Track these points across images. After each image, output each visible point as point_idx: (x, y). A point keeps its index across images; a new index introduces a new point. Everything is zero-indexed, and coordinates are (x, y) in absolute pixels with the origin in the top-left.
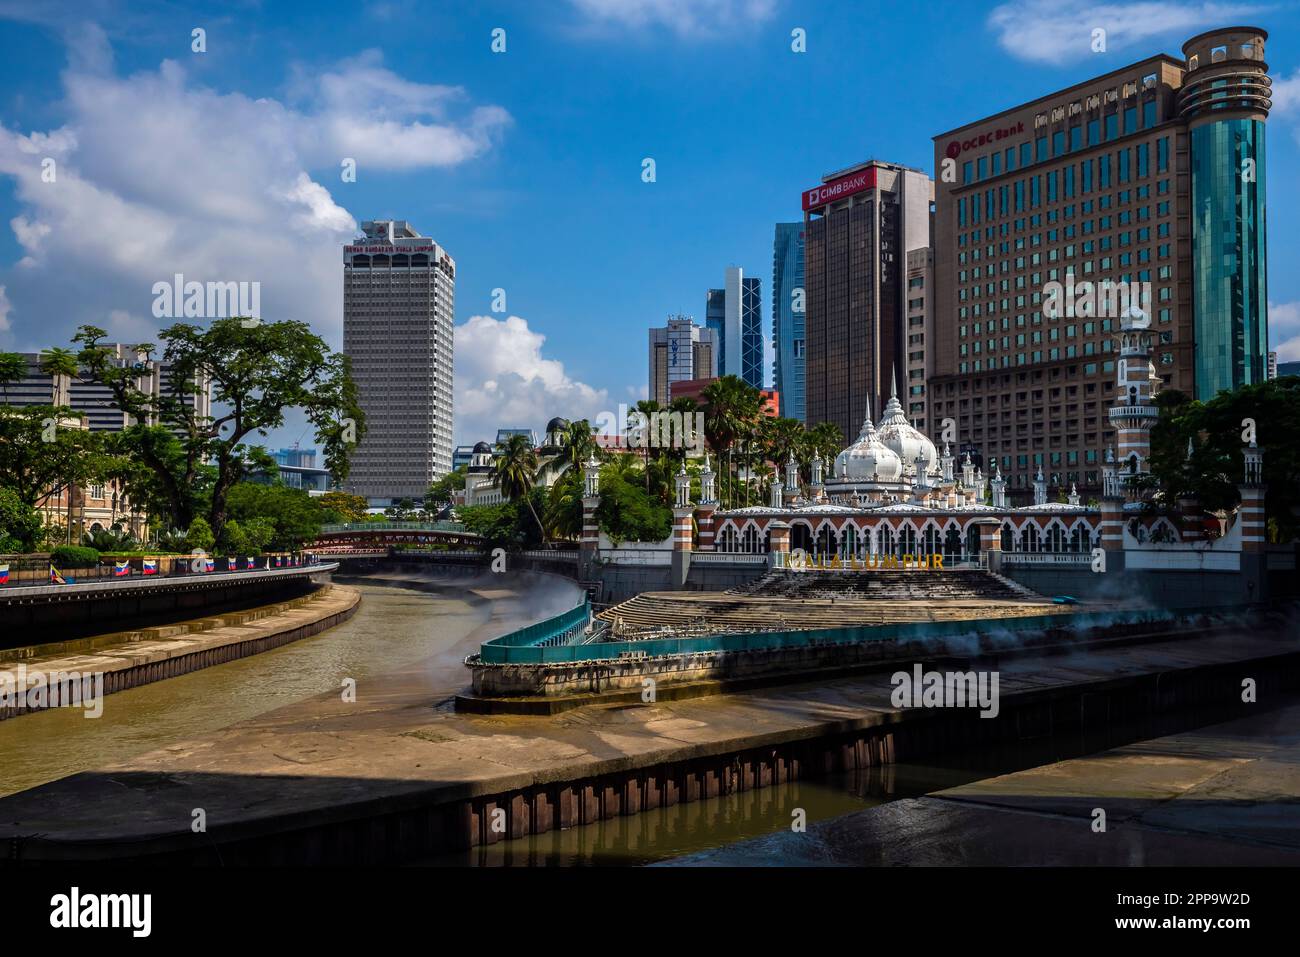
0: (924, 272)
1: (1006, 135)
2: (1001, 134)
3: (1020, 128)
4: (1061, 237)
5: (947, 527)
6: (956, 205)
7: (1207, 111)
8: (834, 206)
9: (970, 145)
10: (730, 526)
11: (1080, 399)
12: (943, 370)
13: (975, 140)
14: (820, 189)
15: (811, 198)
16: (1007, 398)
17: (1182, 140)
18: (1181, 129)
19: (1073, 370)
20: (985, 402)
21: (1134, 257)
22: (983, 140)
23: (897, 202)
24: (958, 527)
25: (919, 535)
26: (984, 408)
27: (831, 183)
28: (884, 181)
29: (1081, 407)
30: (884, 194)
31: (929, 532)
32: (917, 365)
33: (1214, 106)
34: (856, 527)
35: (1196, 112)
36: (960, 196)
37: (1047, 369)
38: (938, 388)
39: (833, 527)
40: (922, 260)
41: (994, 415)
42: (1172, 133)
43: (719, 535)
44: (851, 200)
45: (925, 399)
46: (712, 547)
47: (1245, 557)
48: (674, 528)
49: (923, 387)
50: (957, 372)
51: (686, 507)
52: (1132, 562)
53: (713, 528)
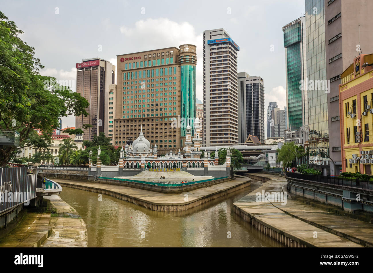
0: (114, 91)
1: (136, 59)
2: (135, 58)
3: (140, 58)
4: (150, 86)
5: (173, 163)
6: (123, 74)
7: (185, 62)
8: (86, 69)
9: (127, 59)
10: (127, 163)
11: (154, 127)
12: (119, 117)
13: (128, 58)
14: (82, 63)
15: (79, 65)
16: (136, 126)
17: (179, 68)
18: (179, 65)
19: (153, 120)
20: (130, 126)
21: (168, 94)
22: (130, 59)
23: (104, 70)
24: (176, 163)
25: (168, 164)
26: (130, 128)
27: (85, 62)
28: (102, 64)
29: (154, 129)
30: (102, 68)
31: (170, 164)
32: (111, 115)
33: (186, 62)
34: (155, 163)
35: (182, 62)
36: (124, 72)
37: (146, 119)
38: (117, 122)
39: (150, 163)
40: (113, 88)
41: (132, 130)
42: (177, 66)
43: (125, 164)
44: (92, 68)
45: (113, 124)
46: (124, 167)
47: (227, 168)
48: (119, 163)
49: (112, 121)
50: (122, 118)
51: (121, 158)
52: (209, 169)
53: (124, 163)
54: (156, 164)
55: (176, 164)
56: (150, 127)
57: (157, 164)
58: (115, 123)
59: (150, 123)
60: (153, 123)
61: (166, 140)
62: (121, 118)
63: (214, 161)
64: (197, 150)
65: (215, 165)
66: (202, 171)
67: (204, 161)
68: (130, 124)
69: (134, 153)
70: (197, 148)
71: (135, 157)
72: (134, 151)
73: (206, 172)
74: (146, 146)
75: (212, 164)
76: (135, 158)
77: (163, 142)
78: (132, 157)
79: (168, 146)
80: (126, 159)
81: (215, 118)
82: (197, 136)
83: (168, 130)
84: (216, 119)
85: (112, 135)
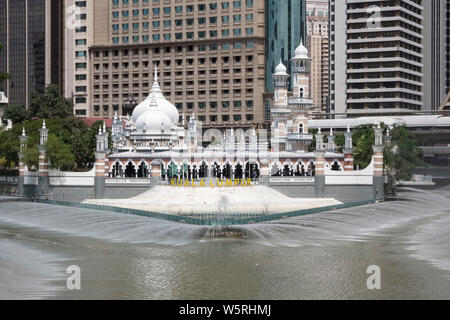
10: (117, 163)
12: (101, 42)
16: (146, 64)
19: (191, 48)
20: (130, 65)
26: (130, 70)
29: (196, 73)
32: (81, 36)
37: (173, 47)
38: (97, 55)
43: (112, 168)
45: (87, 60)
46: (107, 175)
47: (375, 178)
48: (95, 164)
49: (85, 52)
50: (111, 43)
51: (102, 152)
52: (329, 181)
53: (107, 164)
54: (192, 168)
55: (244, 169)
56: (184, 67)
57: (195, 167)
58: (92, 55)
59: (184, 55)
60: (191, 57)
61: (228, 103)
62: (106, 44)
63: (341, 159)
64: (301, 130)
65: (345, 169)
66: (310, 185)
67: (314, 159)
68: (131, 58)
69: (135, 138)
70: (301, 125)
71: (139, 148)
72: (135, 133)
73: (321, 188)
74: (168, 121)
75: (335, 167)
76: (138, 151)
77: (220, 105)
78: (131, 148)
79: (231, 118)
80: (115, 155)
81: (359, 40)
82: (301, 94)
83: (231, 76)
84: (362, 45)
85: (84, 88)
